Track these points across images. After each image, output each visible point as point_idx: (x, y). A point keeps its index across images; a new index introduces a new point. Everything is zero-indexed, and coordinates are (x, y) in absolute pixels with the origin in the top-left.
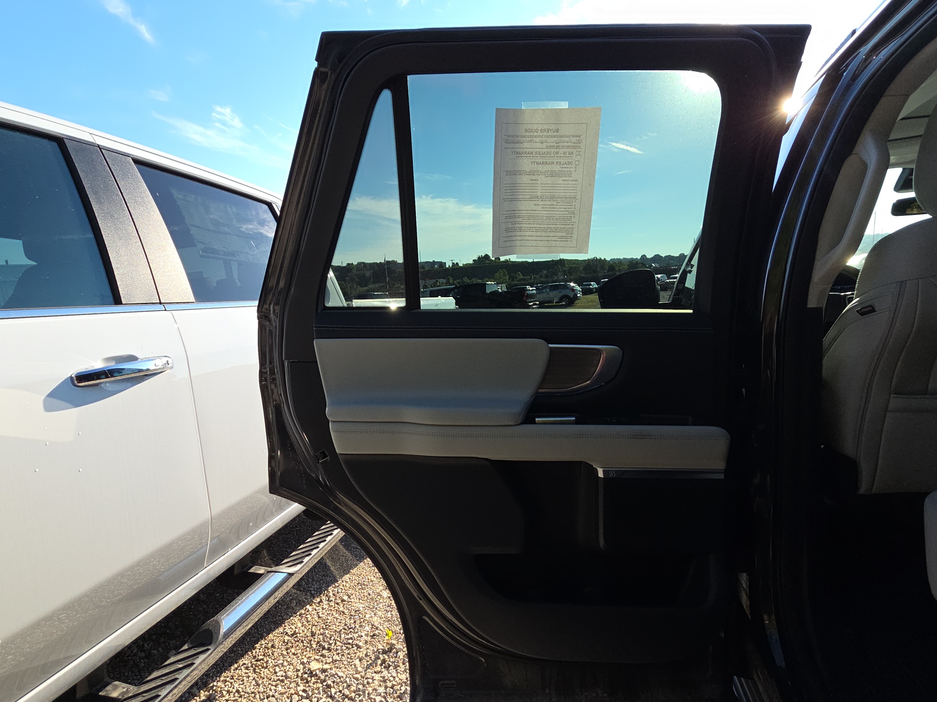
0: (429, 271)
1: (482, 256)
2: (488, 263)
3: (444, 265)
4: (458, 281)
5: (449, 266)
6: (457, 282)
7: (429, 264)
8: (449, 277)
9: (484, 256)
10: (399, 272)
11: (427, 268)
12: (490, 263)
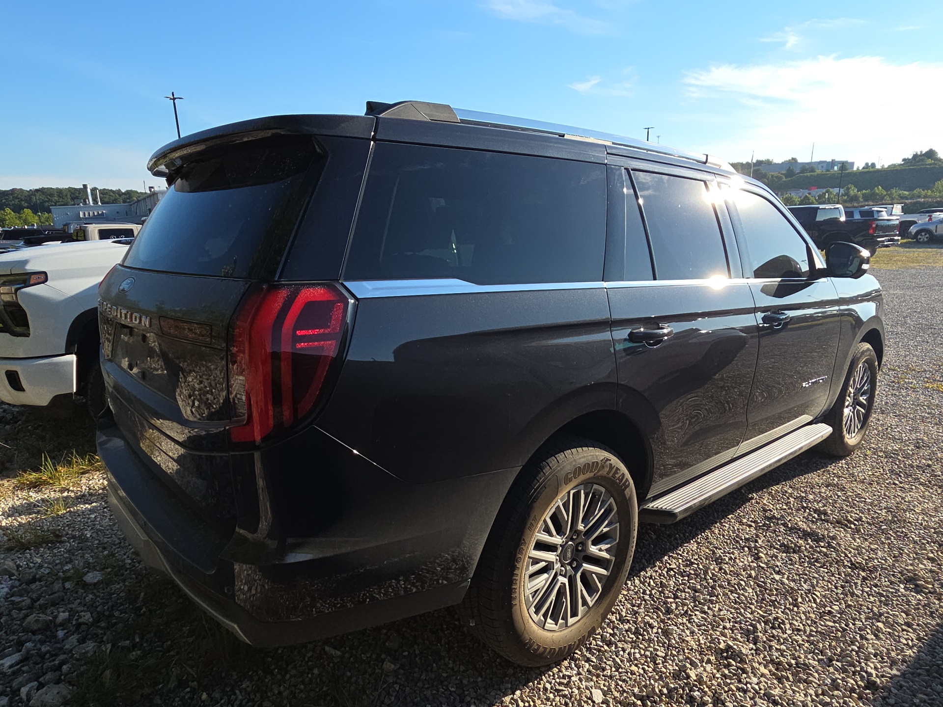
0: (820, 176)
1: (921, 152)
2: (930, 164)
3: (848, 167)
4: (864, 191)
5: (858, 169)
6: (863, 194)
7: (824, 165)
8: (849, 186)
9: (926, 153)
10: (772, 176)
11: (818, 171)
12: (935, 164)
